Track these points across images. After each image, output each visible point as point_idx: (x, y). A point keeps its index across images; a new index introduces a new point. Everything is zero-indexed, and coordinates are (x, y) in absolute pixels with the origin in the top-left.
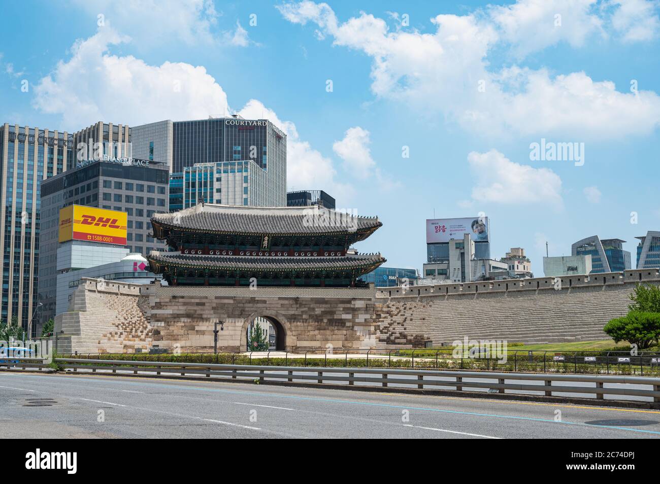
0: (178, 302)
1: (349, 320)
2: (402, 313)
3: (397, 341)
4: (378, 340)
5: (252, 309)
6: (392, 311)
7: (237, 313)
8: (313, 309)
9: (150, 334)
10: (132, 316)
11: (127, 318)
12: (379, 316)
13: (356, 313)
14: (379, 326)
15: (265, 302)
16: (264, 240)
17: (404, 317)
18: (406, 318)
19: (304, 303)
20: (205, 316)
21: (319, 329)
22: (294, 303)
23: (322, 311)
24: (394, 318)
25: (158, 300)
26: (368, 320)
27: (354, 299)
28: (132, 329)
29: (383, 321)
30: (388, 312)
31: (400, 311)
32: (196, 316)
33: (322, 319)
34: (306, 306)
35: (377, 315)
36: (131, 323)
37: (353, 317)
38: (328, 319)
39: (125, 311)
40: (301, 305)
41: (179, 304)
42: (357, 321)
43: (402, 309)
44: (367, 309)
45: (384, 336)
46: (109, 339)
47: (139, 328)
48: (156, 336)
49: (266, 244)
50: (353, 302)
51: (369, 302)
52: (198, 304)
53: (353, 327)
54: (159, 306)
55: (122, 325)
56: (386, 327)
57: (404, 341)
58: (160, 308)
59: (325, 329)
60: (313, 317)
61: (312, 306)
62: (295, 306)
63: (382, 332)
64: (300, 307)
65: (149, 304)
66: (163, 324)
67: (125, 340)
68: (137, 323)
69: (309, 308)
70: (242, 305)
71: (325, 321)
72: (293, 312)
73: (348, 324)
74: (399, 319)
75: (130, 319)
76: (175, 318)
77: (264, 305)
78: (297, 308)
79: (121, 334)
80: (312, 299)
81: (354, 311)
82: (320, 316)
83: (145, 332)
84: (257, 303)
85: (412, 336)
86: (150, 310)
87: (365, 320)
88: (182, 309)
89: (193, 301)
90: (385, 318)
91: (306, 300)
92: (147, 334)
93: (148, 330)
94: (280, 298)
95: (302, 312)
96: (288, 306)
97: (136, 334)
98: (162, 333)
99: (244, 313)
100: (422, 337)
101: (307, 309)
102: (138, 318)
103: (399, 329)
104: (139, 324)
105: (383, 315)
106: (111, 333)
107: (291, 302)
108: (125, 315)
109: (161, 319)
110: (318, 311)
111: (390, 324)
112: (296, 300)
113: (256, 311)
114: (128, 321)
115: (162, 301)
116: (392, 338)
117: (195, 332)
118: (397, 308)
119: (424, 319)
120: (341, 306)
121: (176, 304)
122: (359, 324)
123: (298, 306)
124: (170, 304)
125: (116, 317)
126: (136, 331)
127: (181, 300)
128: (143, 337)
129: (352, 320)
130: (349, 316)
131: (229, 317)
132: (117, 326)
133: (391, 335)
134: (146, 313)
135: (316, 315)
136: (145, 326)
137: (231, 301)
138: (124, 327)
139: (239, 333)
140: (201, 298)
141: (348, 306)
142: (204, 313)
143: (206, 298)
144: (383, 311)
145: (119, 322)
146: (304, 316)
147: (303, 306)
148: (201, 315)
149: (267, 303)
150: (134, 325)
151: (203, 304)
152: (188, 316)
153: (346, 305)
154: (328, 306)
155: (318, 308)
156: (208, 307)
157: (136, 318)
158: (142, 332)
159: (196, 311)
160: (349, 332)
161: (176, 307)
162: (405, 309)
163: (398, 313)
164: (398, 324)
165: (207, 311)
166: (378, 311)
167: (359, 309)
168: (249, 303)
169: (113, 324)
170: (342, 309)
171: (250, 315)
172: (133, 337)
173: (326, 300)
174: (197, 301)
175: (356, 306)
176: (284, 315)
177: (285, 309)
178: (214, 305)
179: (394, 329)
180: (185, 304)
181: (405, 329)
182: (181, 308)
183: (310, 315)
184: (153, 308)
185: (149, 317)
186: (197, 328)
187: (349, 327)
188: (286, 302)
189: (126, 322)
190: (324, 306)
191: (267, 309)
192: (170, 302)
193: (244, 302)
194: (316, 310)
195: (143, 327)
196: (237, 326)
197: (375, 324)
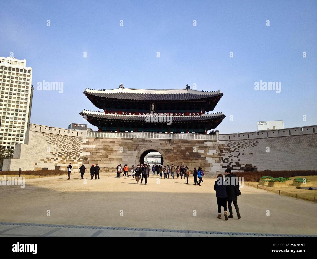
0: (99, 141)
1: (203, 154)
2: (237, 150)
3: (234, 168)
4: (222, 166)
5: (142, 146)
6: (230, 149)
7: (134, 148)
8: (180, 146)
9: (81, 160)
10: (68, 149)
11: (63, 150)
12: (222, 152)
13: (207, 149)
14: (222, 158)
15: (150, 141)
16: (152, 106)
17: (238, 153)
18: (240, 153)
19: (174, 142)
20: (114, 150)
21: (184, 159)
22: (168, 142)
23: (185, 148)
24: (232, 153)
25: (88, 140)
26: (215, 154)
27: (206, 141)
28: (66, 157)
29: (225, 155)
30: (228, 149)
31: (236, 149)
32: (109, 149)
33: (186, 153)
34: (175, 144)
35: (221, 151)
36: (66, 153)
37: (206, 152)
38: (189, 153)
39: (63, 145)
40: (172, 144)
41: (100, 142)
42: (208, 154)
43: (237, 147)
44: (214, 147)
45: (226, 165)
46: (46, 162)
47: (73, 155)
48: (85, 161)
49: (153, 108)
50: (205, 143)
51: (215, 143)
52: (111, 142)
53: (205, 158)
54: (88, 143)
55: (59, 153)
56: (227, 159)
57: (239, 168)
58: (89, 145)
59: (187, 159)
60: (180, 151)
61: (179, 145)
62: (168, 144)
63: (224, 162)
64: (172, 145)
65: (82, 142)
66: (89, 154)
67: (59, 162)
68: (71, 153)
69: (178, 146)
70: (136, 143)
71: (188, 153)
72: (167, 148)
73: (202, 156)
74: (235, 154)
75: (66, 150)
76: (97, 150)
77: (150, 143)
78: (170, 145)
79: (57, 159)
80: (179, 141)
81: (206, 147)
82: (184, 151)
83: (77, 158)
84: (146, 142)
85: (244, 165)
86: (83, 145)
87: (213, 154)
88: (101, 146)
89: (108, 140)
90: (226, 153)
91: (176, 141)
92: (79, 160)
93: (80, 157)
94: (160, 140)
95: (173, 148)
96: (165, 144)
97: (70, 159)
98: (89, 159)
99: (138, 148)
100: (251, 166)
101: (176, 146)
102: (73, 150)
103: (235, 160)
104: (74, 153)
105: (224, 151)
106: (47, 158)
107: (167, 142)
108: (62, 148)
109: (89, 151)
110: (183, 148)
111: (230, 157)
112: (170, 141)
113: (145, 147)
114: (64, 152)
115: (90, 140)
116: (231, 166)
117: (108, 159)
118: (234, 147)
119: (252, 154)
120: (198, 145)
121: (98, 142)
122: (209, 156)
123: (171, 144)
124: (95, 142)
125: (55, 149)
126: (70, 157)
127: (101, 140)
128: (75, 161)
129: (205, 154)
130: (202, 151)
131: (129, 150)
132: (54, 154)
133: (230, 164)
134: (80, 147)
135: (182, 150)
136: (78, 155)
137: (130, 141)
138: (60, 155)
139: (134, 160)
140: (113, 139)
141: (202, 145)
142: (114, 148)
143: (116, 139)
144: (225, 149)
145: (56, 152)
146: (174, 151)
147: (174, 145)
148: (113, 148)
149: (152, 142)
150: (68, 154)
151: (114, 142)
152: (105, 149)
153: (201, 144)
154: (189, 144)
155: (183, 146)
156: (116, 144)
157: (72, 150)
158: (75, 158)
159: (109, 146)
160: (203, 161)
161: (98, 144)
162: (239, 147)
163: (234, 150)
164: (235, 157)
165: (115, 146)
166: (221, 148)
167: (209, 147)
168: (141, 142)
169: (51, 153)
170: (198, 147)
171: (141, 149)
172: (67, 161)
173: (188, 141)
174: (111, 140)
175: (207, 145)
176: (162, 150)
177: (163, 146)
178: (120, 143)
179: (232, 160)
180: (103, 142)
181: (239, 160)
182: (101, 144)
183: (178, 150)
184: (84, 144)
185: (82, 149)
186: (110, 157)
187: (202, 158)
188: (164, 142)
189: (62, 152)
190: (187, 144)
191: (152, 146)
192: (95, 141)
193: (138, 141)
194: (182, 147)
195: (76, 155)
196: (134, 156)
197: (219, 156)
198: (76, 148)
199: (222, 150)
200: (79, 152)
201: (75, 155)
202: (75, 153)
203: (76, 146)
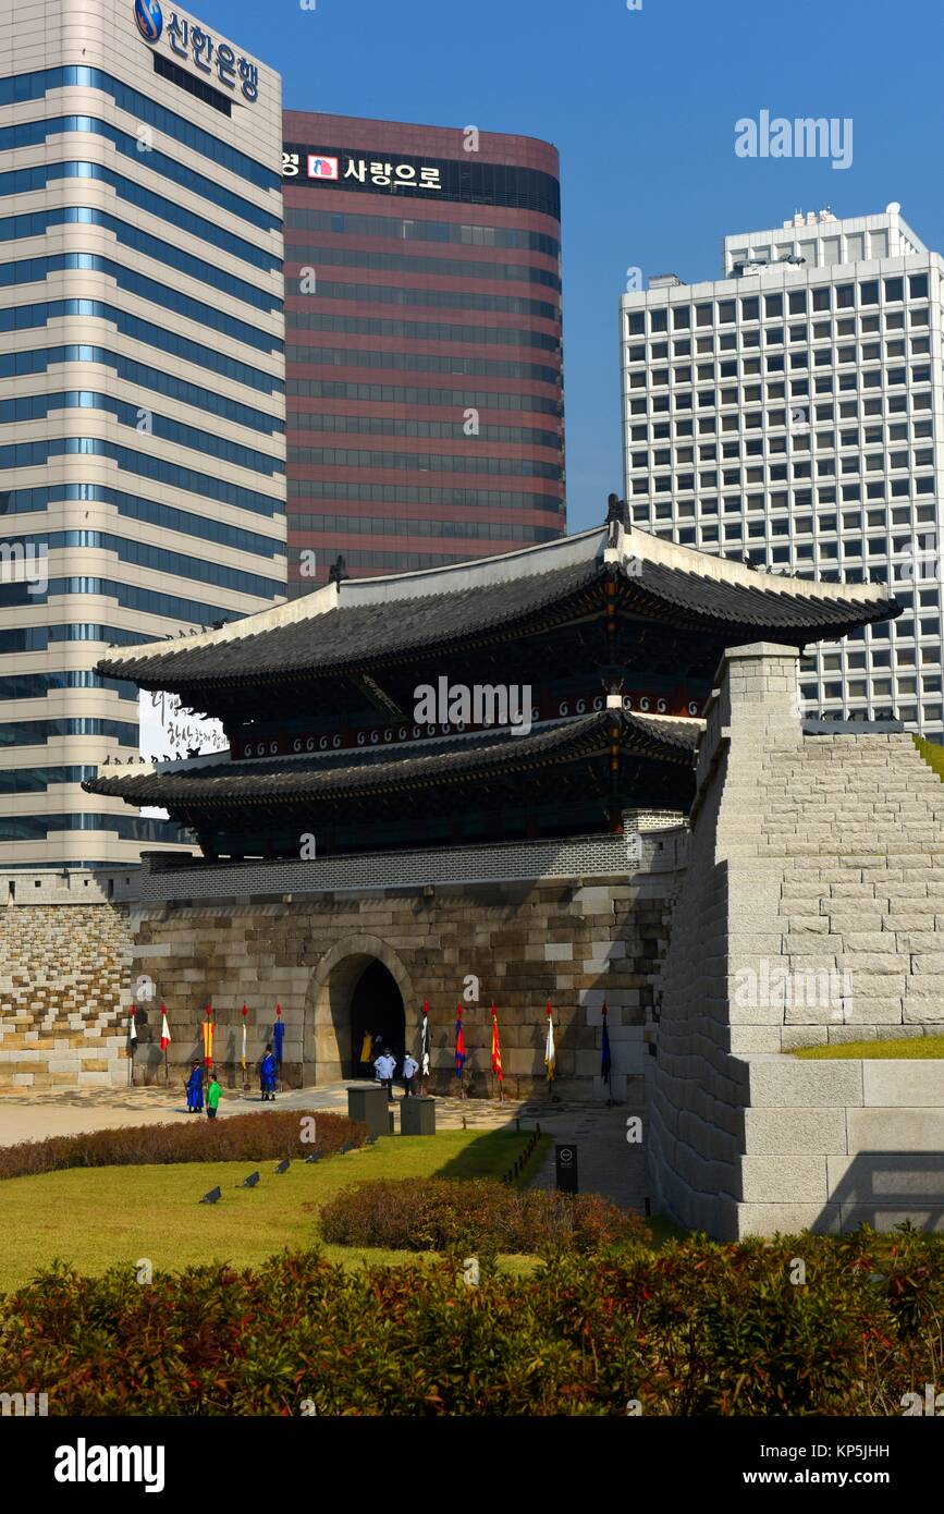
1: (565, 968)
5: (326, 934)
7: (295, 947)
8: (472, 925)
9: (126, 1022)
12: (650, 948)
13: (585, 935)
20: (230, 963)
23: (491, 934)
26: (618, 966)
32: (212, 963)
33: (494, 965)
34: (451, 916)
35: (647, 943)
37: (578, 952)
38: (508, 965)
40: (439, 913)
41: (183, 925)
42: (587, 967)
44: (615, 921)
47: (82, 1004)
50: (577, 897)
52: (218, 923)
53: (576, 991)
54: (147, 932)
58: (151, 940)
59: (499, 1004)
60: (470, 955)
61: (466, 917)
62: (424, 918)
64: (437, 919)
65: (128, 927)
69: (460, 925)
70: (304, 921)
71: (501, 970)
72: (421, 941)
73: (563, 982)
76: (174, 970)
77: (353, 918)
78: (430, 924)
80: (466, 891)
81: (578, 927)
82: (488, 952)
83: (105, 1017)
84: (339, 911)
86: (131, 945)
87: (611, 963)
88: (188, 943)
89: (208, 912)
91: (449, 893)
92: (114, 1025)
93: (118, 1009)
94: (387, 892)
95: (444, 938)
96: (408, 920)
98: (150, 1019)
99: (309, 947)
101: (454, 927)
102: (83, 977)
104: (85, 993)
107: (415, 903)
110: (483, 936)
112: (424, 895)
113: (335, 941)
115: (152, 917)
117: (212, 1015)
120: (542, 912)
121: (176, 924)
122: (595, 982)
123: (432, 916)
124: (166, 926)
127: (185, 912)
128: (92, 1034)
129: (575, 968)
130: (564, 952)
131: (278, 963)
135: (478, 950)
136: (108, 997)
140: (225, 903)
141: (563, 909)
142: (230, 952)
147: (446, 918)
148: (224, 957)
149: (361, 909)
151: (227, 923)
152: (198, 963)
153: (554, 906)
155: (480, 923)
156: (237, 933)
158: (90, 1018)
159: (213, 945)
160: (566, 1014)
161: (177, 937)
165: (234, 945)
166: (647, 927)
167: (591, 922)
168: (321, 911)
170: (545, 924)
171: (322, 953)
173: (503, 888)
174: (216, 912)
175: (586, 911)
176: (398, 953)
177: (402, 930)
182: (186, 936)
183: (461, 952)
184: (135, 939)
188: (403, 905)
190: (497, 913)
191: (357, 932)
192: (165, 919)
194: (478, 929)
195: (101, 1001)
196: (296, 994)
197: (639, 980)
198: (102, 961)
199: (650, 935)
200: (116, 981)
201: (92, 1003)
202: (96, 992)
203: (104, 950)
